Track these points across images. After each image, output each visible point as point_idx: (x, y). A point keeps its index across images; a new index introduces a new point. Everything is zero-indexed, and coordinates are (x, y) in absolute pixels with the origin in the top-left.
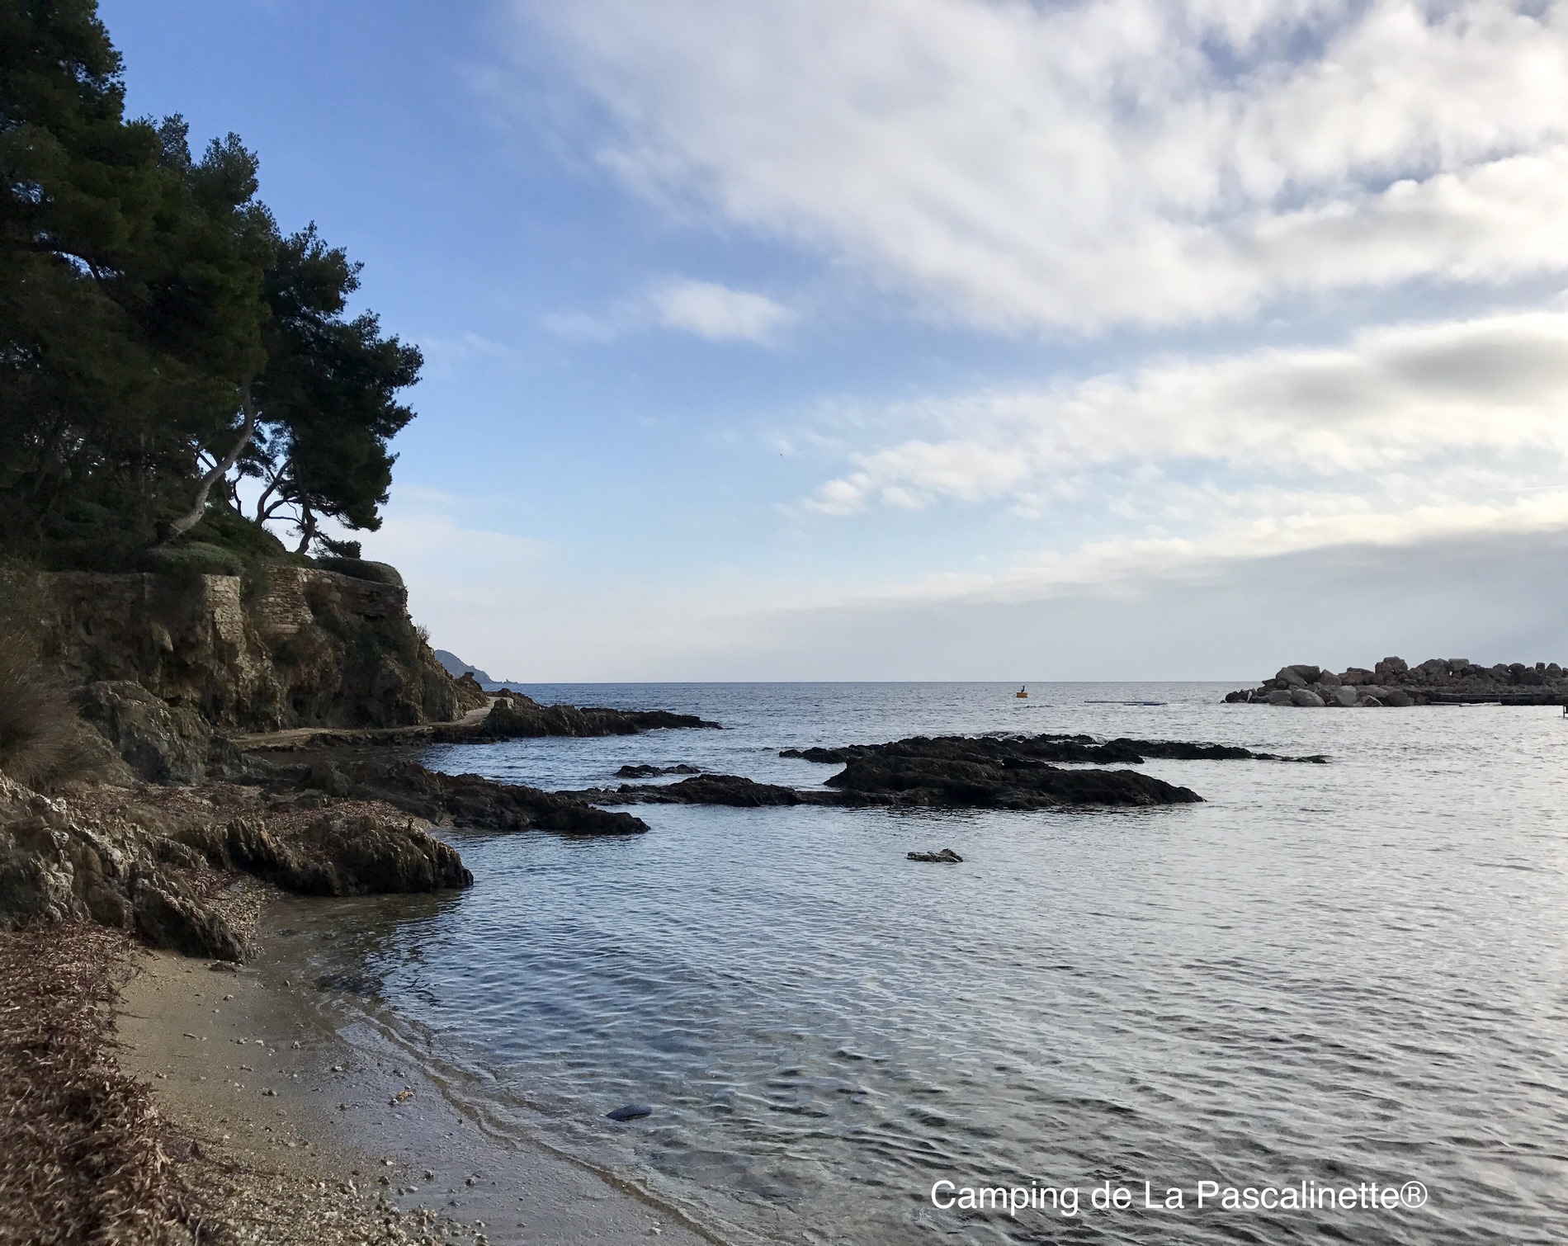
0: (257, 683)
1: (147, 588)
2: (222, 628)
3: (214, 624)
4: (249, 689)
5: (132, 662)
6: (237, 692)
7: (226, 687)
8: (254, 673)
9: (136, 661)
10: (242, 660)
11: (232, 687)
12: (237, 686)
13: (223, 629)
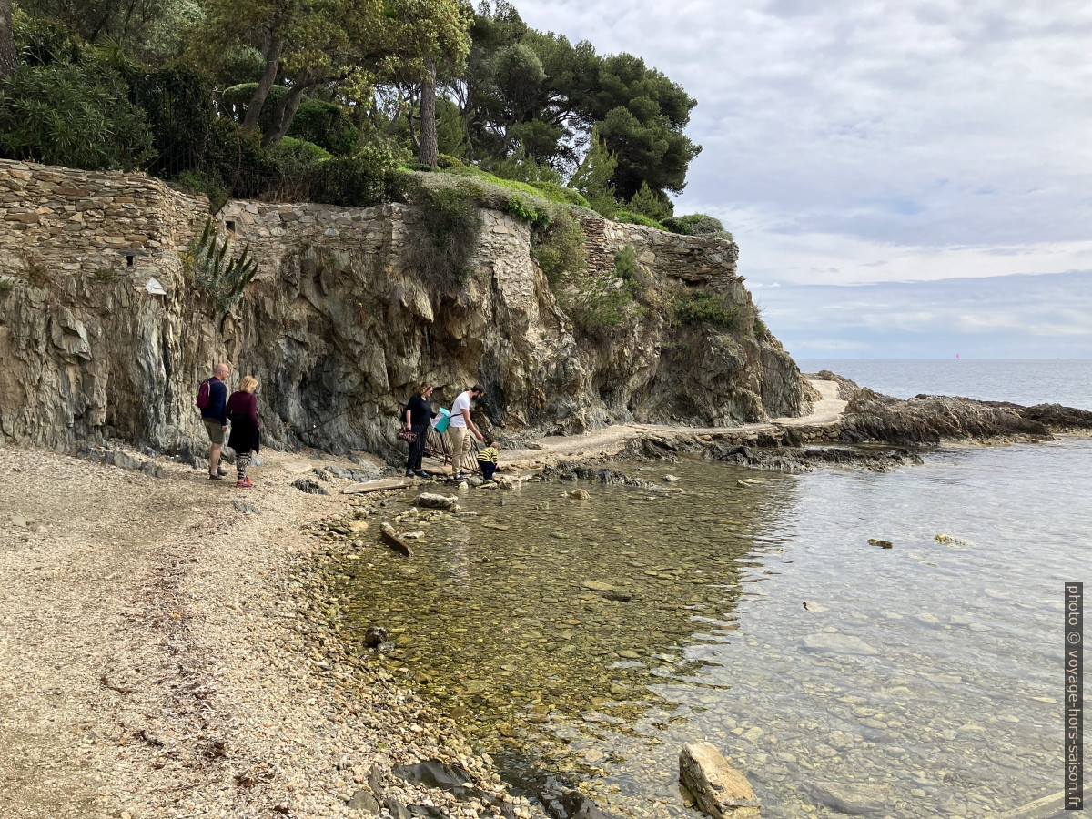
0: (554, 366)
1: (397, 225)
2: (505, 287)
3: (494, 280)
4: (543, 376)
5: (376, 335)
6: (527, 380)
7: (511, 374)
8: (549, 352)
9: (383, 335)
10: (533, 335)
11: (519, 373)
12: (526, 370)
13: (507, 291)
